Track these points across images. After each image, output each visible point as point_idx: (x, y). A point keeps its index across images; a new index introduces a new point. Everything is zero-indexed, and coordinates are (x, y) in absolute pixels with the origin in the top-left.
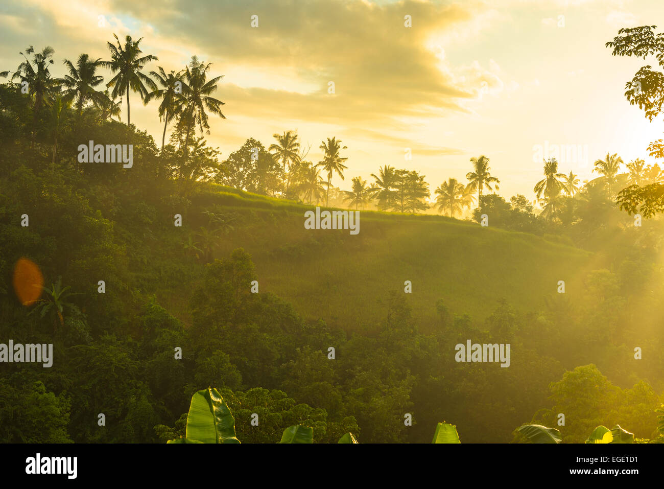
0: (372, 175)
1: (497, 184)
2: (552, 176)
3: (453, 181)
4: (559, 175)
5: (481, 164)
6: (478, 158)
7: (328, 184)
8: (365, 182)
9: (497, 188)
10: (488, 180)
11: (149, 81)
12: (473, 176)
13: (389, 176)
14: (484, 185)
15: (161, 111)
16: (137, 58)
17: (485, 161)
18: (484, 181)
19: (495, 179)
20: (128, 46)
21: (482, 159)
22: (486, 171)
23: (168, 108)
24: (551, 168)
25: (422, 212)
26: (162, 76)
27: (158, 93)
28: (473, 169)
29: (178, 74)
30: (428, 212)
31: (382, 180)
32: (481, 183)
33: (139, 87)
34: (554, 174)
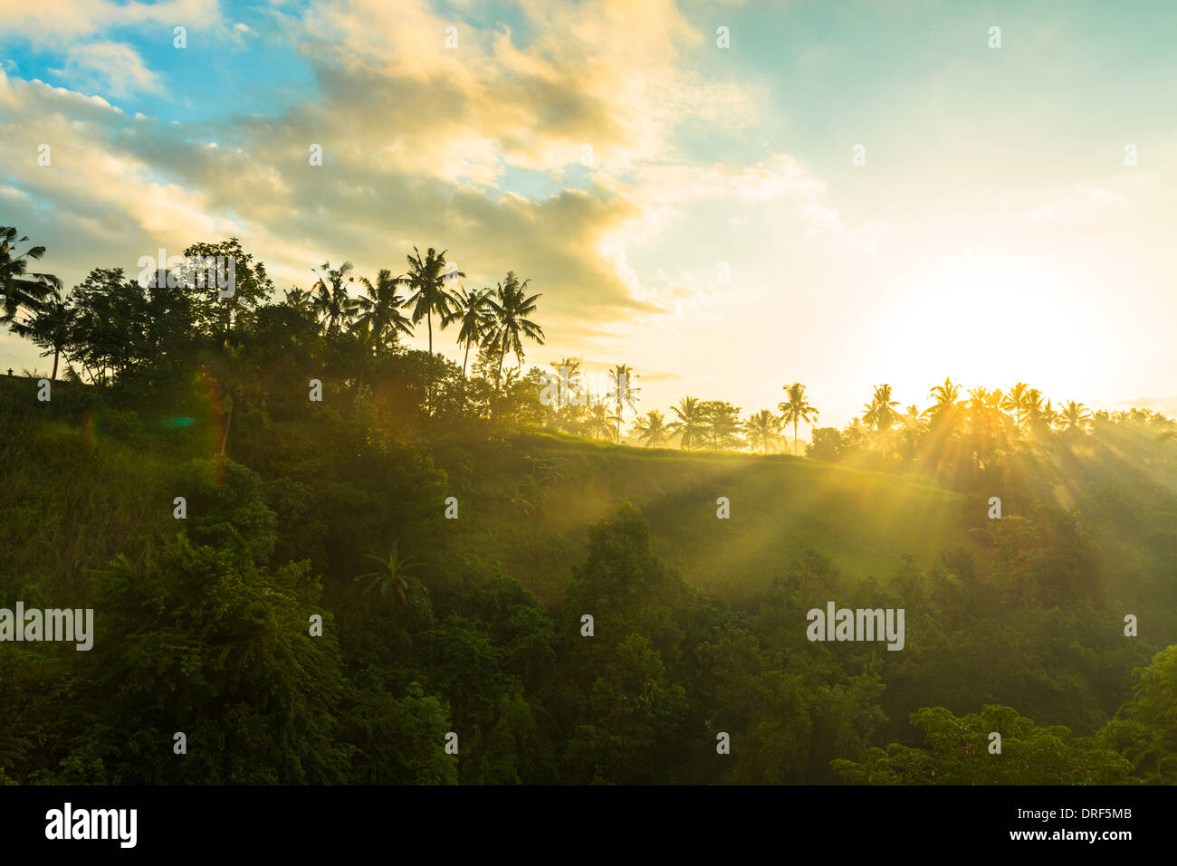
0: (672, 408)
1: (816, 416)
2: (884, 405)
3: (765, 413)
4: (894, 403)
5: (795, 392)
6: (791, 384)
7: (619, 419)
8: (662, 417)
9: (815, 420)
10: (805, 411)
11: (452, 301)
12: (785, 408)
13: (692, 410)
14: (800, 417)
15: (462, 337)
16: (440, 275)
17: (800, 388)
18: (800, 411)
19: (814, 410)
20: (429, 260)
21: (796, 387)
22: (803, 401)
23: (469, 332)
24: (884, 394)
25: (733, 450)
26: (461, 294)
27: (458, 315)
28: (787, 399)
29: (480, 293)
30: (743, 450)
31: (684, 414)
32: (797, 413)
33: (442, 307)
34: (887, 403)
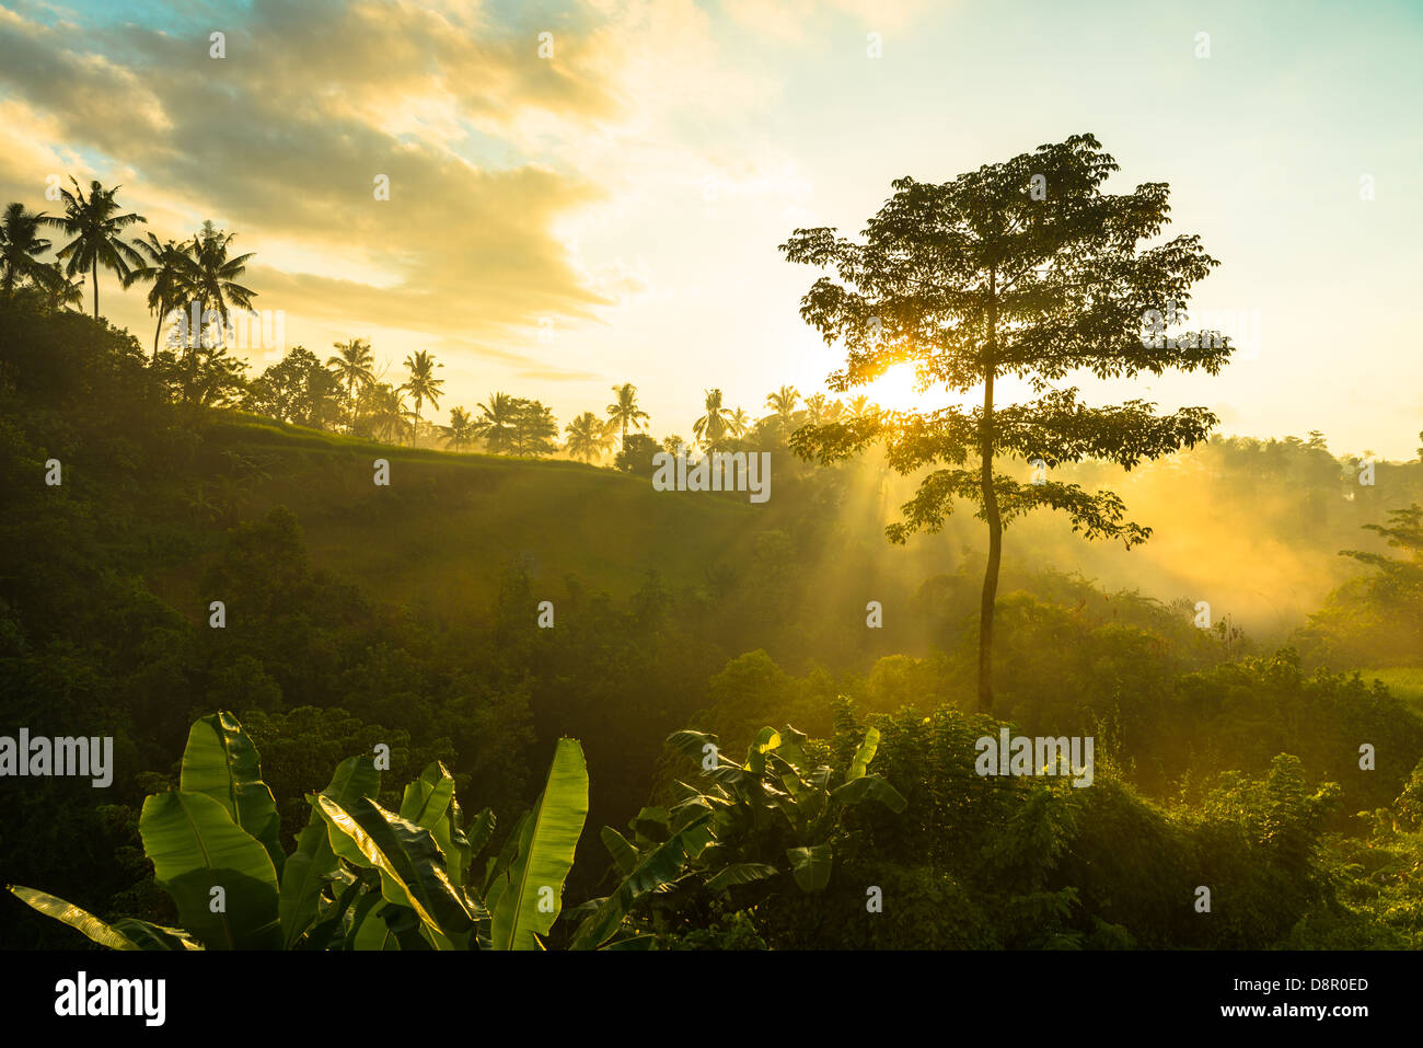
0: (479, 405)
1: (647, 420)
2: (715, 412)
3: (589, 416)
4: (724, 411)
5: (626, 394)
6: (621, 386)
7: (416, 415)
8: (468, 415)
9: (647, 425)
10: (635, 415)
11: (131, 253)
12: (616, 409)
13: (502, 407)
14: (629, 421)
15: (153, 300)
16: (111, 216)
17: (631, 389)
18: (630, 416)
19: (644, 414)
20: (94, 197)
21: (627, 387)
22: (633, 403)
23: (165, 297)
24: (714, 401)
25: (547, 456)
26: (154, 247)
27: (149, 273)
28: (616, 401)
29: (181, 246)
30: (555, 456)
31: (493, 413)
32: (626, 418)
33: (113, 261)
34: (718, 410)
